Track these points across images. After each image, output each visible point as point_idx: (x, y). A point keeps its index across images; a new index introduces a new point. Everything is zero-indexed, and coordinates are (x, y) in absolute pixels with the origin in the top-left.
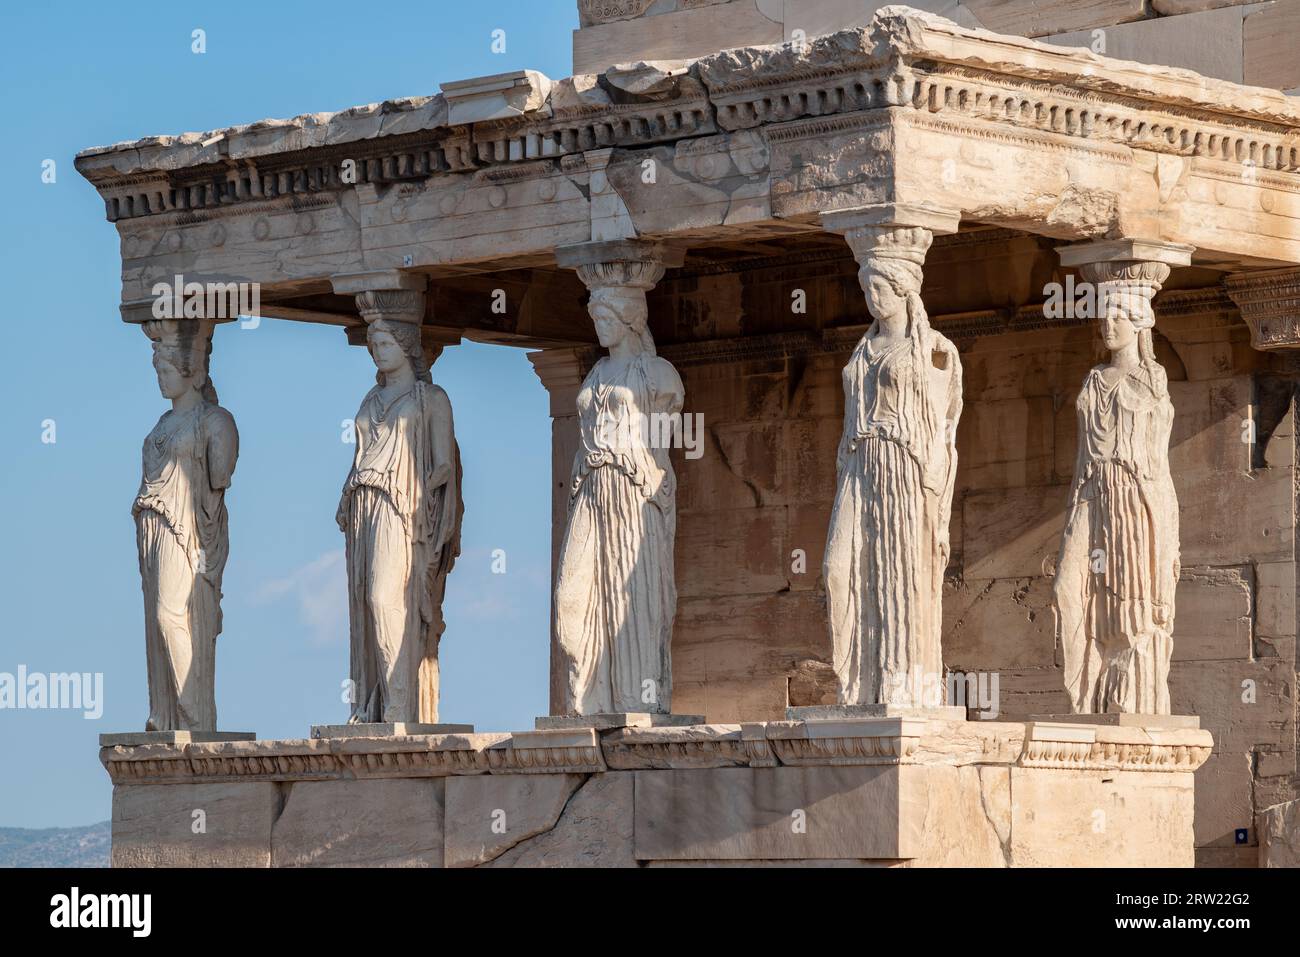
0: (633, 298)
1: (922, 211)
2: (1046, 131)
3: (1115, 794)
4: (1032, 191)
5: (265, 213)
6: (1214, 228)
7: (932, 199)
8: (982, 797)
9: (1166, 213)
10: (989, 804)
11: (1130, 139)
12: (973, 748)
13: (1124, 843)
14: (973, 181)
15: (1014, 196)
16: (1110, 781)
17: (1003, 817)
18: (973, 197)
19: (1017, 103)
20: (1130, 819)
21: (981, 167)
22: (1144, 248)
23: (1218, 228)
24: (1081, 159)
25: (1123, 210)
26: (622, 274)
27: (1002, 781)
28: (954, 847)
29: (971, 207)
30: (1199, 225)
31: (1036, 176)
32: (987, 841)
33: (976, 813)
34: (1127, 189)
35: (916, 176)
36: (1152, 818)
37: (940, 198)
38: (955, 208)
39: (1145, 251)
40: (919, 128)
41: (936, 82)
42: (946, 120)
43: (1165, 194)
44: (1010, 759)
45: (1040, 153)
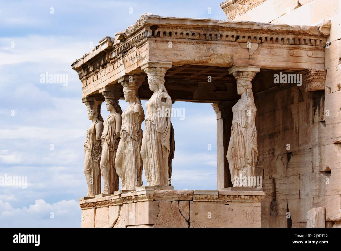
0: (131, 89)
1: (158, 63)
2: (204, 40)
3: (230, 208)
4: (200, 56)
5: (93, 75)
6: (270, 61)
7: (162, 60)
8: (179, 209)
9: (253, 59)
10: (181, 211)
11: (236, 40)
12: (175, 197)
13: (233, 220)
14: (177, 54)
15: (193, 57)
16: (228, 205)
17: (187, 214)
18: (177, 58)
19: (190, 34)
20: (235, 214)
21: (180, 51)
22: (241, 68)
23: (272, 61)
24: (218, 46)
25: (235, 58)
26: (127, 84)
27: (186, 205)
28: (168, 221)
29: (176, 61)
30: (265, 61)
31: (201, 52)
32: (181, 220)
33: (177, 213)
34: (236, 53)
35: (156, 54)
36: (244, 214)
37: (165, 59)
38: (170, 62)
39: (242, 69)
40: (157, 42)
41: (160, 31)
42: (166, 40)
43: (251, 54)
44: (189, 199)
45: (202, 46)
